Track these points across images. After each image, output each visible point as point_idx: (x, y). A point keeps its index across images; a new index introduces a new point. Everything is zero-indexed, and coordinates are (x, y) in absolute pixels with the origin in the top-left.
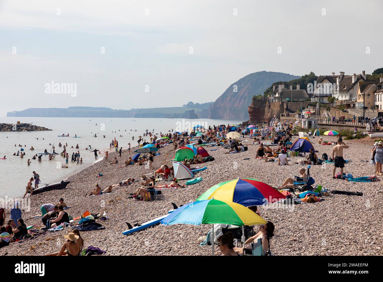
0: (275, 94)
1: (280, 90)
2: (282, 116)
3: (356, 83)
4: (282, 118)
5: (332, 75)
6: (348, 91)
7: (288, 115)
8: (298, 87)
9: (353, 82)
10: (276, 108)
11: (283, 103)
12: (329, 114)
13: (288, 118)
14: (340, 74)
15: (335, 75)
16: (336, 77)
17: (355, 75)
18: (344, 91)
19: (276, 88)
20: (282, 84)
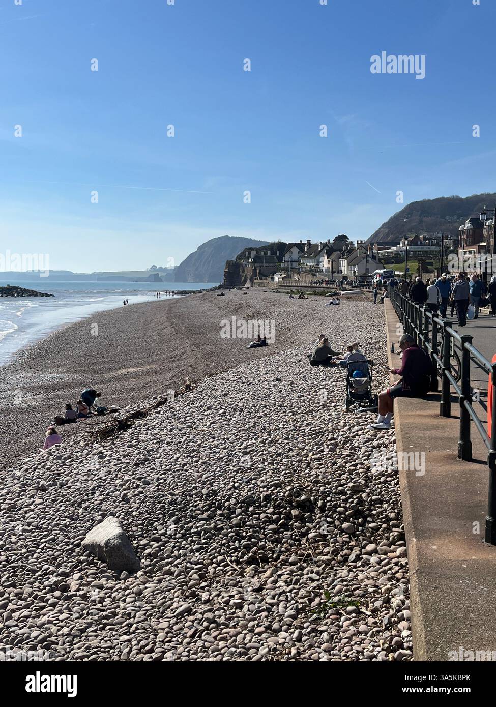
0: (249, 259)
1: (253, 256)
2: (256, 279)
3: (322, 250)
4: (255, 281)
5: (300, 242)
6: (315, 257)
7: (261, 279)
8: (269, 253)
9: (320, 250)
10: (249, 273)
11: (255, 268)
12: (299, 277)
13: (260, 281)
14: (306, 242)
15: (302, 242)
16: (305, 244)
17: (321, 243)
18: (312, 257)
19: (248, 254)
20: (254, 250)
